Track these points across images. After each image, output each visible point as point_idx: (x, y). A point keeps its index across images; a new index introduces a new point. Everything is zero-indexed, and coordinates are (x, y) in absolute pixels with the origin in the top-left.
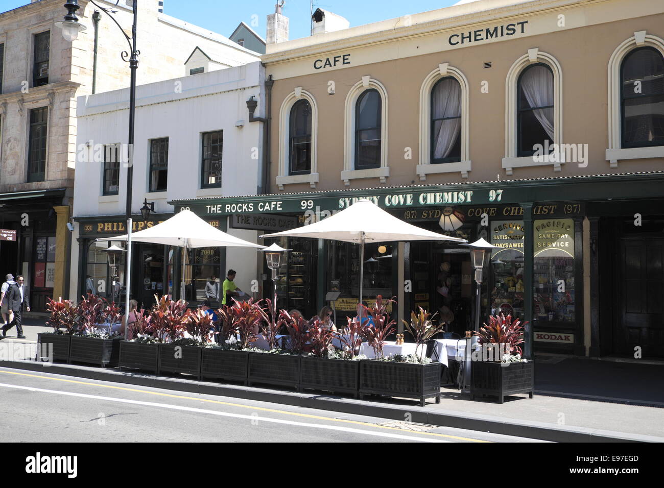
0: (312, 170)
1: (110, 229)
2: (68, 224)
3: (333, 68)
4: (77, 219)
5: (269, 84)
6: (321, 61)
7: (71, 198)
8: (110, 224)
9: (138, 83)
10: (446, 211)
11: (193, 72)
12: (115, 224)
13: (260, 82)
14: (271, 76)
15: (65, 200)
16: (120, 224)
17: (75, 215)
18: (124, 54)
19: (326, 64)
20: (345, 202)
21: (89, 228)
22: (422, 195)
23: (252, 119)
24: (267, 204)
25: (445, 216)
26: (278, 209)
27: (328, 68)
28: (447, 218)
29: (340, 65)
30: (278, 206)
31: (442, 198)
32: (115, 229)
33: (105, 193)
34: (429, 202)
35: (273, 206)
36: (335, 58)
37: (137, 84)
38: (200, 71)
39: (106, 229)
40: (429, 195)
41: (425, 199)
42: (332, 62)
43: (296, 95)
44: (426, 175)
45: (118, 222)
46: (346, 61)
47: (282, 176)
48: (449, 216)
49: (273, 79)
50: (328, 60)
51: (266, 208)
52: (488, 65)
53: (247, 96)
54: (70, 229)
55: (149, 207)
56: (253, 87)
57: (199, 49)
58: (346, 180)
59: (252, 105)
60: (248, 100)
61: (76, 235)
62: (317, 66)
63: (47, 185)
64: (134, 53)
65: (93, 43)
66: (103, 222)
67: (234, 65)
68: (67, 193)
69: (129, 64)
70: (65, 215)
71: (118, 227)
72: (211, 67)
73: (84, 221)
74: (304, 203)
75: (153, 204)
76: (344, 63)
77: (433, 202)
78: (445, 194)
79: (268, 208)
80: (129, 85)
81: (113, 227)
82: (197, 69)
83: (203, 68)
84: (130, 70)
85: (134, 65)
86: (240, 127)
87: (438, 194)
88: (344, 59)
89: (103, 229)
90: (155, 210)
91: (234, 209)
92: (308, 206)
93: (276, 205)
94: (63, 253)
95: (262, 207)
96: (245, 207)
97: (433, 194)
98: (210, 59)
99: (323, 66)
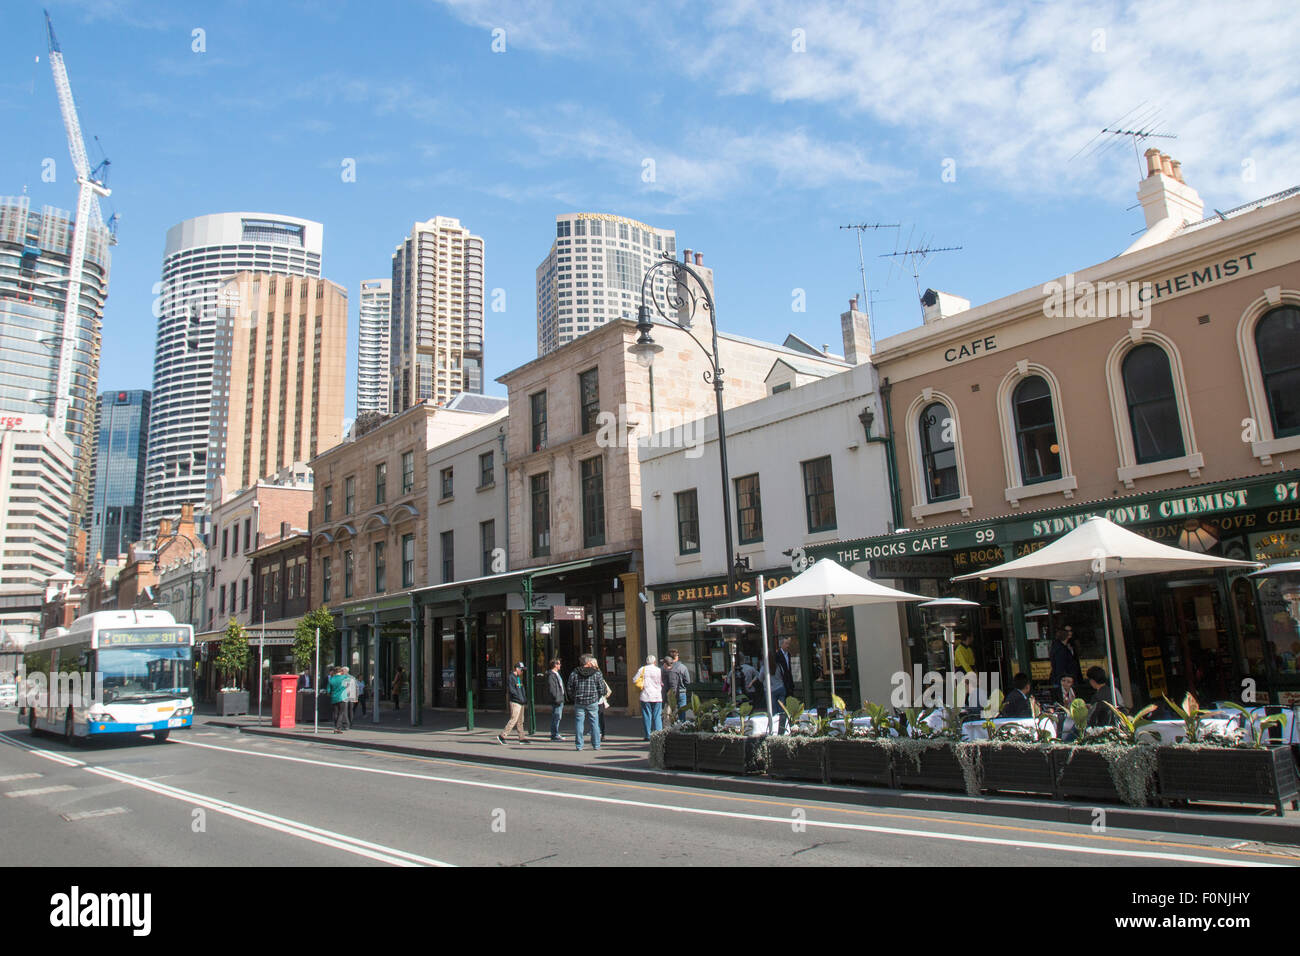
0: (961, 492)
1: (694, 597)
2: (641, 595)
3: (973, 357)
4: (650, 587)
5: (885, 390)
6: (954, 350)
7: (640, 563)
8: (693, 590)
9: (726, 407)
10: (1188, 526)
11: (776, 390)
12: (700, 589)
13: (874, 388)
14: (886, 379)
15: (633, 566)
16: (707, 589)
17: (647, 583)
18: (707, 375)
19: (961, 354)
20: (1042, 526)
21: (666, 597)
22: (1163, 504)
23: (870, 440)
24: (925, 541)
25: (1188, 531)
26: (942, 546)
27: (965, 358)
28: (1192, 535)
29: (981, 352)
30: (942, 542)
31: (1197, 504)
32: (700, 596)
33: (683, 551)
34: (1175, 512)
35: (933, 543)
36: (973, 344)
37: (725, 409)
38: (786, 387)
39: (688, 597)
40: (1174, 503)
41: (1169, 509)
42: (970, 350)
43: (925, 398)
44: (1134, 480)
45: (703, 586)
46: (989, 346)
47: (920, 505)
48: (1195, 531)
49: (890, 382)
50: (963, 347)
51: (924, 546)
52: (1204, 320)
53: (858, 408)
54: (644, 600)
55: (743, 563)
56: (864, 396)
57: (781, 361)
58: (1014, 501)
59: (866, 419)
60: (861, 413)
61: (650, 608)
62: (949, 358)
63: (608, 549)
64: (717, 371)
65: (648, 374)
66: (684, 588)
67: (827, 375)
68: (634, 558)
69: (713, 386)
70: (635, 585)
71: (704, 592)
72: (800, 381)
73: (658, 590)
74: (980, 534)
75: (747, 559)
76: (987, 348)
77: (1182, 511)
78: (1201, 499)
79: (928, 546)
80: (716, 412)
81: (697, 593)
82: (782, 385)
83: (789, 384)
84: (715, 393)
85: (718, 386)
86: (854, 449)
87: (1189, 501)
88: (987, 344)
89: (684, 597)
90: (750, 567)
91: (877, 553)
92: (986, 537)
93: (938, 541)
94: (635, 631)
95: (919, 545)
96: (893, 549)
97: (1181, 501)
98: (796, 371)
99: (958, 356)
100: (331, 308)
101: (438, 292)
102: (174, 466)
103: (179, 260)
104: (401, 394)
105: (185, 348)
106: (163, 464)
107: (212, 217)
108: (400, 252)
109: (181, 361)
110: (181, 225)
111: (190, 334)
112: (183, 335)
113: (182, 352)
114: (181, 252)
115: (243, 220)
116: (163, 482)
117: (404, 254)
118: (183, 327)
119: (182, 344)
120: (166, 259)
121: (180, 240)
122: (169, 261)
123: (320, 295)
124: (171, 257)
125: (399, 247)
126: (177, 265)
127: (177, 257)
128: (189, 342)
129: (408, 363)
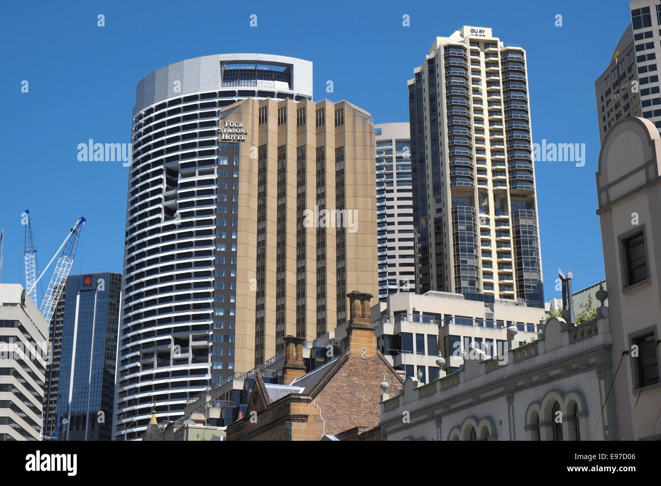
100: (354, 137)
101: (472, 119)
102: (150, 355)
103: (152, 115)
104: (432, 250)
105: (162, 216)
106: (138, 353)
107: (187, 62)
108: (419, 76)
109: (157, 230)
110: (154, 74)
111: (167, 198)
112: (159, 201)
113: (158, 220)
114: (153, 106)
115: (222, 63)
116: (140, 374)
117: (425, 77)
118: (159, 191)
119: (158, 211)
120: (137, 115)
121: (153, 92)
122: (140, 117)
123: (339, 121)
124: (142, 112)
125: (417, 70)
126: (150, 120)
127: (150, 111)
128: (166, 208)
129: (439, 211)
